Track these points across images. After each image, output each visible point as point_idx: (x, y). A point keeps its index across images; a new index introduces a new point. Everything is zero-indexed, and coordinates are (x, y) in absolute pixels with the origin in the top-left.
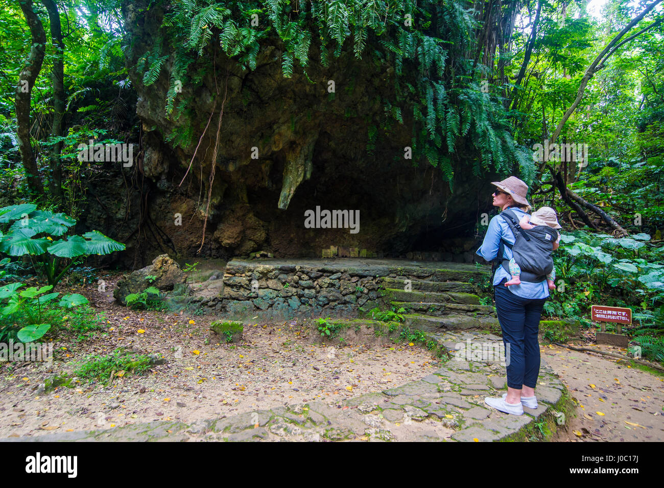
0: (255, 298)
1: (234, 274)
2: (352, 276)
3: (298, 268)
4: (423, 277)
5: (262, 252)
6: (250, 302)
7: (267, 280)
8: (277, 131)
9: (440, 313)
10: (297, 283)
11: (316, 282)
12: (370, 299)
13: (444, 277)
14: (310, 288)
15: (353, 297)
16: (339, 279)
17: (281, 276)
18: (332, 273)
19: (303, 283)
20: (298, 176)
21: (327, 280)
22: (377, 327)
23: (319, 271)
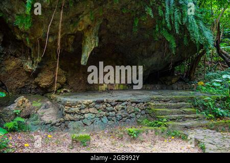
0: (83, 119)
1: (71, 106)
2: (132, 103)
3: (105, 100)
4: (167, 101)
5: (64, 89)
6: (81, 121)
7: (89, 108)
8: (81, 19)
9: (181, 120)
10: (105, 109)
11: (115, 108)
12: (142, 115)
13: (176, 101)
14: (112, 111)
15: (134, 114)
16: (126, 105)
17: (97, 106)
18: (123, 102)
19: (108, 108)
20: (92, 45)
21: (120, 106)
22: (156, 131)
23: (116, 101)
